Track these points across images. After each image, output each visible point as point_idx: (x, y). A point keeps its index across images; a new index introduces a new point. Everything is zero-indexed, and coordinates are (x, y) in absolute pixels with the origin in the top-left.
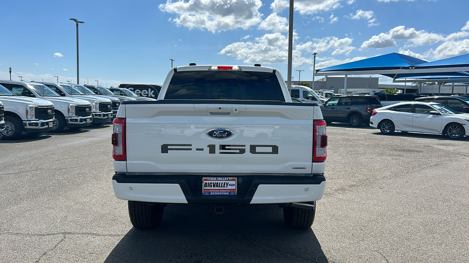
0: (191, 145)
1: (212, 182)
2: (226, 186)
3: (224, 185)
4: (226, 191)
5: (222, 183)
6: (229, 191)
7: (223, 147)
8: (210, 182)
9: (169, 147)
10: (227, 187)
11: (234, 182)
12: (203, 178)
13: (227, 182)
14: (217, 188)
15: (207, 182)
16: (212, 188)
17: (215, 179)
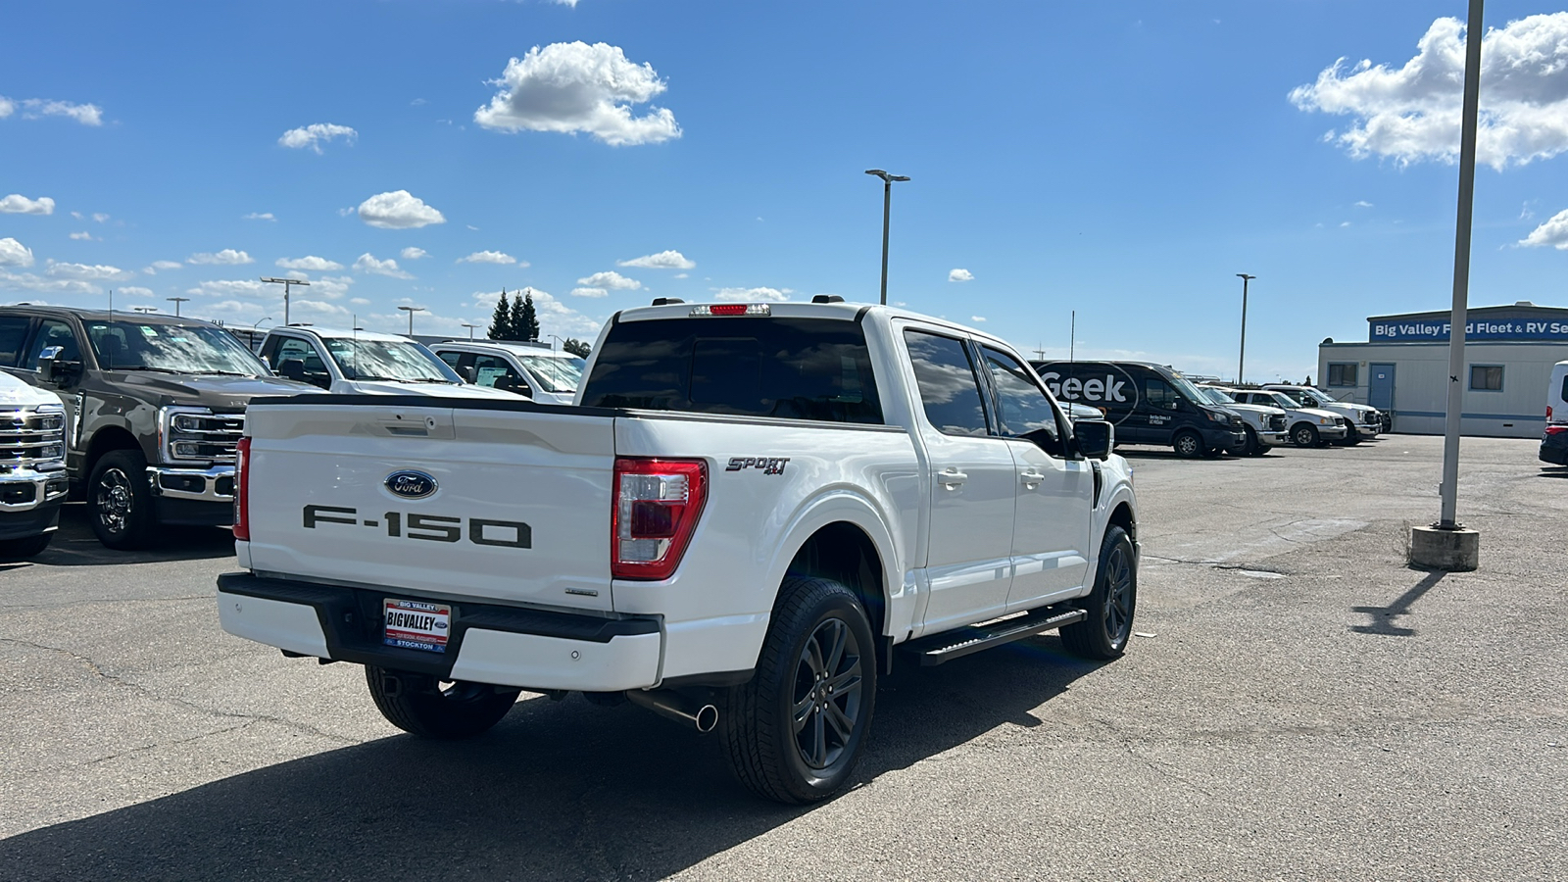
0: (353, 511)
1: (404, 612)
2: (428, 626)
3: (426, 623)
4: (428, 639)
5: (422, 617)
6: (434, 640)
7: (414, 520)
8: (399, 611)
9: (317, 513)
10: (431, 629)
11: (445, 619)
12: (386, 601)
13: (432, 616)
14: (411, 630)
15: (393, 611)
16: (402, 628)
17: (407, 604)
